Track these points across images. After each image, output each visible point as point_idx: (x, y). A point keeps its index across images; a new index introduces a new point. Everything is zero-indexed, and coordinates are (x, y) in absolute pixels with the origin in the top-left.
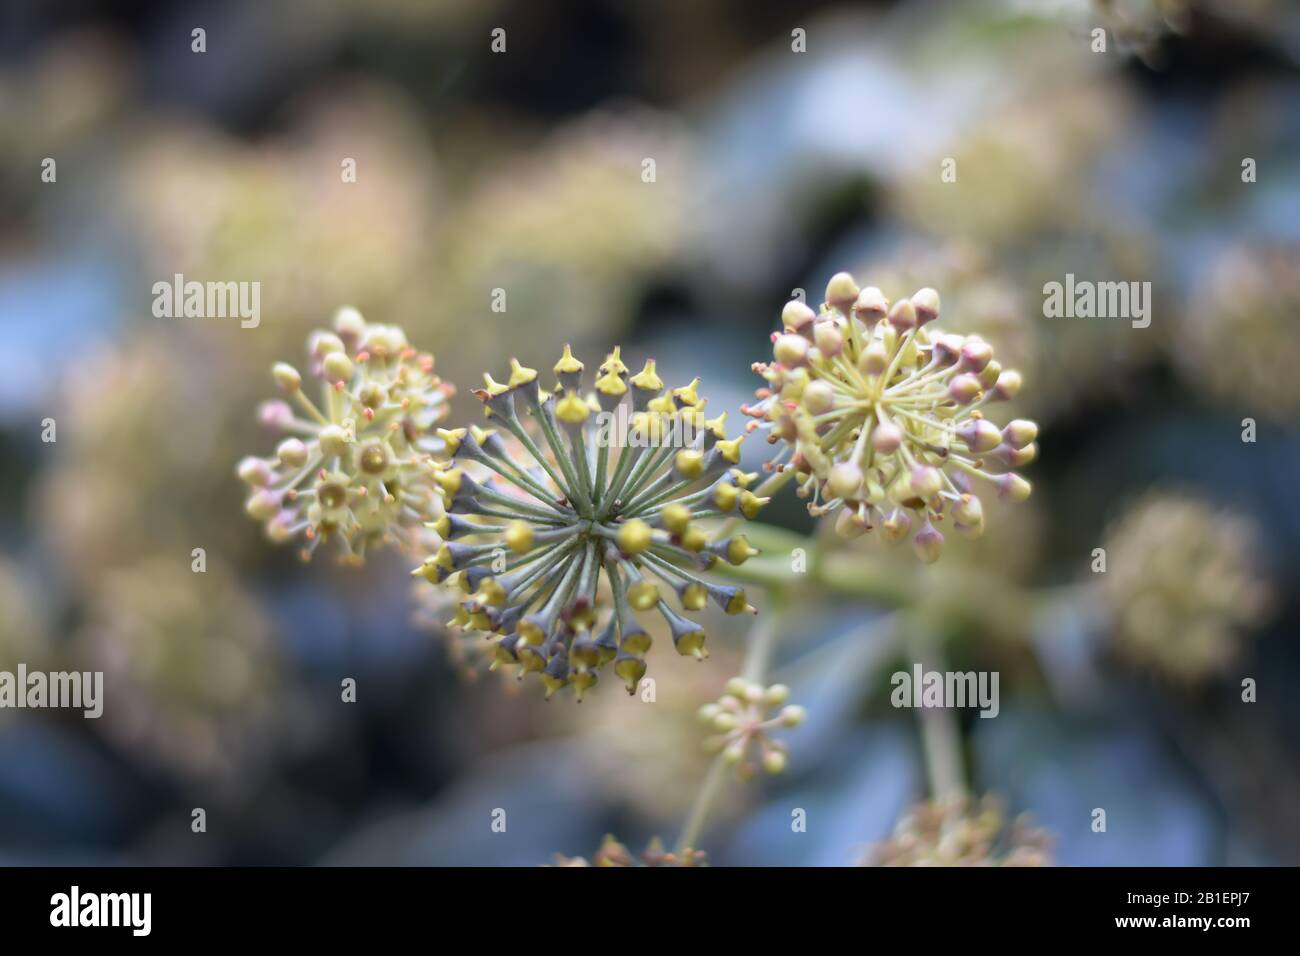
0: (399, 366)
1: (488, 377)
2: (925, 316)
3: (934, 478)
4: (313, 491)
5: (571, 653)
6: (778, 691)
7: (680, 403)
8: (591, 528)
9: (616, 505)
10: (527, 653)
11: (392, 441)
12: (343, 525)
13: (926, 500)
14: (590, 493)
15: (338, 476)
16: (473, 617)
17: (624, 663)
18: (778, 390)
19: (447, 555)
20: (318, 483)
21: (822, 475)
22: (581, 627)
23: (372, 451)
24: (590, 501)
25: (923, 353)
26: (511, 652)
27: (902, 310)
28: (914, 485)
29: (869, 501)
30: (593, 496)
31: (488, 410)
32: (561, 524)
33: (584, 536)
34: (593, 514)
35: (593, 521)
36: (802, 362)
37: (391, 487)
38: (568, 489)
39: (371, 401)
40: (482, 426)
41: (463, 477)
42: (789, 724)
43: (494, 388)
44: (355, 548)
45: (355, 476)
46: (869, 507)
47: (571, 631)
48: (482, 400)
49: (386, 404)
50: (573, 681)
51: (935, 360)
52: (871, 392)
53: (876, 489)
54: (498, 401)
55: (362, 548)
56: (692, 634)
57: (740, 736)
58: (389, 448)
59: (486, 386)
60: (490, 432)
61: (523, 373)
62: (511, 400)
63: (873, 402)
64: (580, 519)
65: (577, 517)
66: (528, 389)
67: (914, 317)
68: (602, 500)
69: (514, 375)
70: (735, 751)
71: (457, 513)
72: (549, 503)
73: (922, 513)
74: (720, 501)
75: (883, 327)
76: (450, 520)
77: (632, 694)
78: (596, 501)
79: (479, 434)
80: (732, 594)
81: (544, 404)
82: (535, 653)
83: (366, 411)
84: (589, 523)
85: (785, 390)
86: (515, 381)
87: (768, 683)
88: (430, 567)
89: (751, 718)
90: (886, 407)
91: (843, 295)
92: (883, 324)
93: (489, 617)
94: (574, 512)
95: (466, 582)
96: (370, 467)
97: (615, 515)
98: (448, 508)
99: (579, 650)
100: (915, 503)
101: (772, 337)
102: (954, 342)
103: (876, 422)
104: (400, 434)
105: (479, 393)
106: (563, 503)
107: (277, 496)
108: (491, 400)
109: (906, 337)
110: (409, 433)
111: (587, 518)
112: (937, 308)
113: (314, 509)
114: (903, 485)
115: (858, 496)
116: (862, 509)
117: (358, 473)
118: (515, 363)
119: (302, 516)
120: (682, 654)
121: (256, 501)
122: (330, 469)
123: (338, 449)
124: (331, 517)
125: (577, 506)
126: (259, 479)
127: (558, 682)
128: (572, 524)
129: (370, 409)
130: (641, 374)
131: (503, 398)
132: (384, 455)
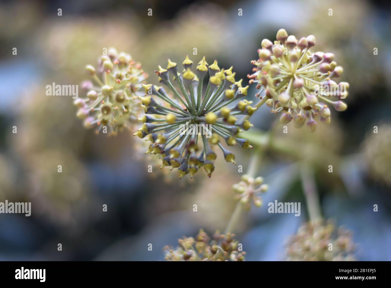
0: (129, 67)
1: (160, 67)
2: (310, 45)
3: (315, 99)
4: (99, 109)
5: (189, 160)
6: (259, 179)
7: (226, 75)
8: (195, 118)
9: (204, 111)
10: (173, 161)
11: (127, 91)
12: (110, 121)
13: (311, 106)
14: (195, 107)
15: (108, 104)
16: (155, 149)
17: (207, 165)
18: (260, 69)
19: (146, 127)
20: (102, 106)
21: (276, 99)
22: (192, 150)
23: (120, 94)
24: (195, 109)
25: (310, 59)
26: (168, 162)
27: (303, 41)
28: (308, 101)
29: (292, 107)
30: (196, 107)
31: (160, 78)
32: (185, 117)
33: (193, 121)
34: (196, 114)
35: (196, 116)
36: (268, 58)
37: (126, 107)
38: (187, 105)
39: (120, 77)
40: (158, 85)
41: (151, 99)
42: (263, 191)
43: (162, 70)
44: (114, 130)
45: (114, 104)
46: (292, 109)
47: (189, 152)
48: (158, 75)
49: (125, 79)
50: (189, 171)
51: (314, 61)
52: (292, 70)
53: (294, 104)
54: (163, 75)
55: (117, 130)
56: (231, 154)
57: (246, 195)
58: (125, 94)
59: (159, 70)
60: (161, 87)
61: (172, 64)
62: (168, 74)
63: (293, 73)
64: (192, 115)
65: (191, 115)
66: (173, 70)
67: (307, 44)
68: (199, 109)
69: (169, 65)
70: (245, 199)
71: (149, 114)
72: (181, 110)
73: (310, 112)
74: (240, 107)
75: (295, 50)
76: (147, 117)
77: (210, 177)
78: (197, 109)
79: (157, 88)
80: (244, 141)
81: (179, 76)
82: (176, 161)
83: (118, 80)
84: (195, 116)
85: (262, 69)
86: (169, 67)
87: (256, 176)
88: (140, 132)
89: (250, 189)
90: (297, 75)
91: (282, 36)
92: (296, 49)
93: (160, 148)
94: (189, 113)
95: (152, 139)
96: (119, 100)
97: (203, 113)
98: (146, 112)
99: (192, 160)
100: (308, 108)
101: (258, 51)
102: (320, 54)
103: (294, 79)
104: (129, 90)
105: (157, 72)
106: (186, 110)
107: (87, 111)
108: (161, 75)
109: (303, 53)
110: (133, 90)
111: (194, 115)
112: (315, 42)
113: (100, 116)
114: (304, 102)
115: (288, 106)
116: (289, 110)
117: (115, 102)
118: (169, 61)
119: (96, 119)
120: (227, 161)
121: (80, 112)
122: (106, 101)
123: (108, 94)
124: (106, 118)
125: (190, 111)
126: (81, 105)
127: (184, 172)
128: (189, 117)
129: (119, 80)
130: (213, 65)
131: (165, 74)
132: (124, 96)
